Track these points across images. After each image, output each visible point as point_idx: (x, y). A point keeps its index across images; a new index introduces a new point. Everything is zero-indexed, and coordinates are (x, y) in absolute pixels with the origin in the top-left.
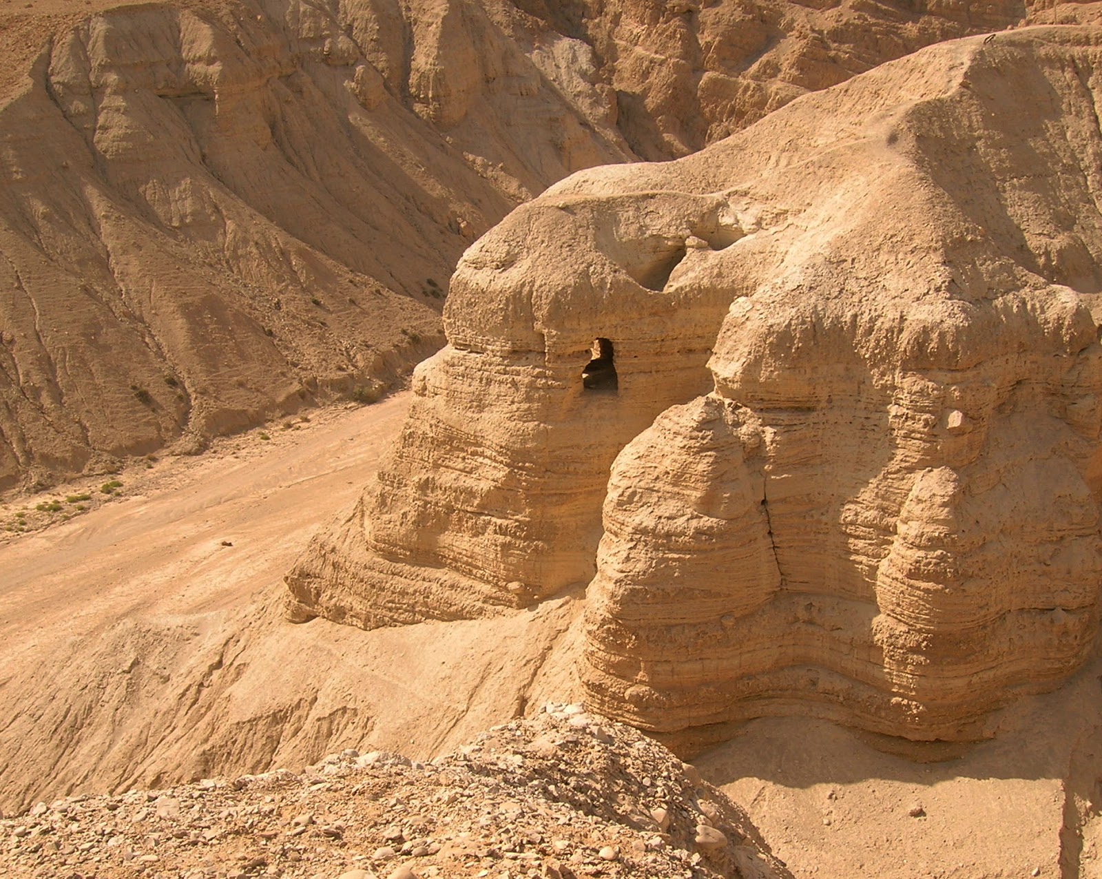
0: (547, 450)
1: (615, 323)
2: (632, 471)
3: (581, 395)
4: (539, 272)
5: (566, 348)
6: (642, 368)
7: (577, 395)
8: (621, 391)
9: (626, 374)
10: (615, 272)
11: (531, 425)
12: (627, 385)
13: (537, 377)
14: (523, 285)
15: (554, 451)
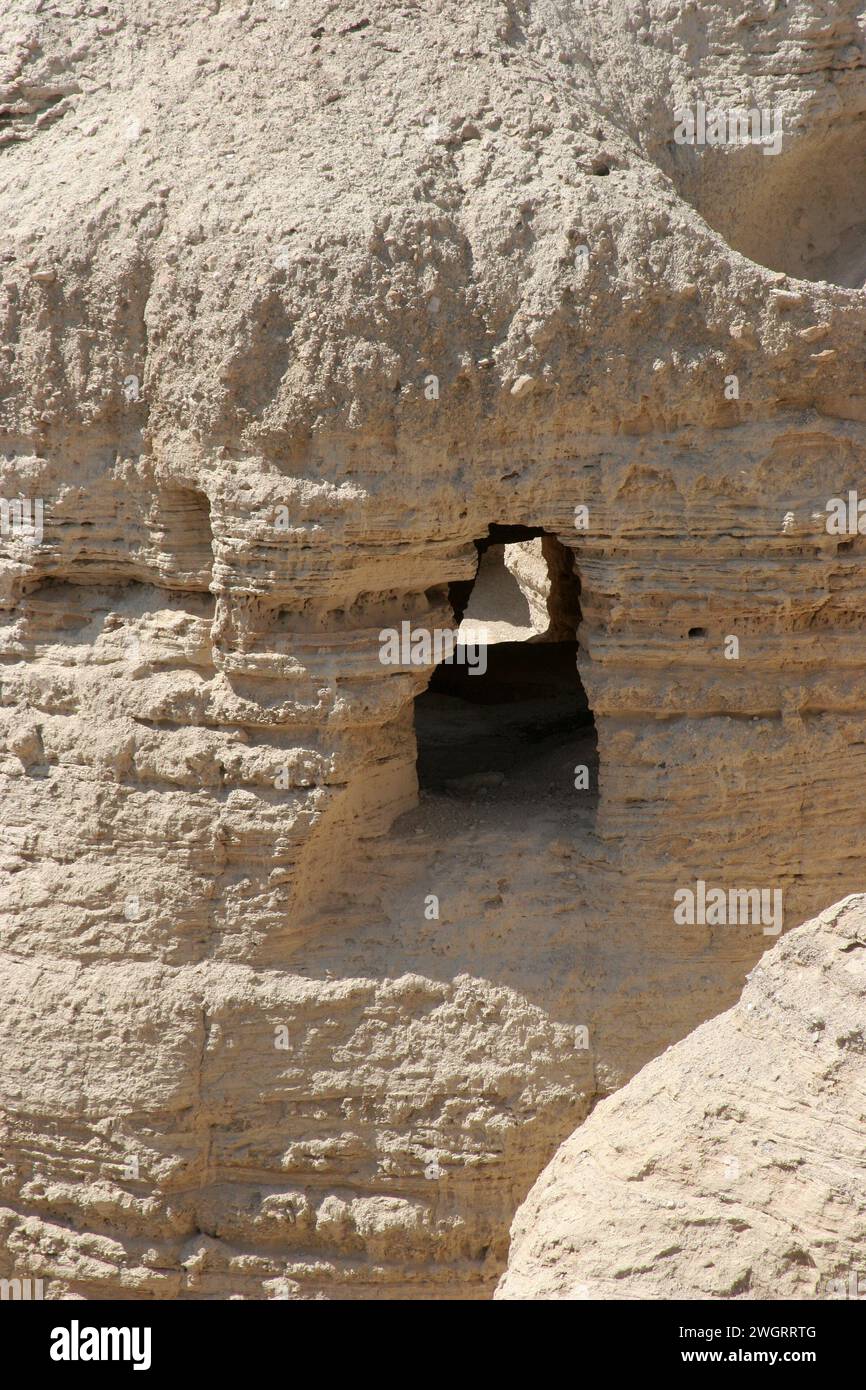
0: (202, 1118)
1: (588, 448)
2: (612, 1240)
3: (402, 827)
4: (193, 164)
5: (322, 568)
6: (730, 693)
7: (382, 826)
8: (611, 816)
9: (638, 721)
10: (602, 170)
11: (122, 980)
12: (645, 784)
13: (165, 720)
14: (100, 230)
15: (237, 1126)
